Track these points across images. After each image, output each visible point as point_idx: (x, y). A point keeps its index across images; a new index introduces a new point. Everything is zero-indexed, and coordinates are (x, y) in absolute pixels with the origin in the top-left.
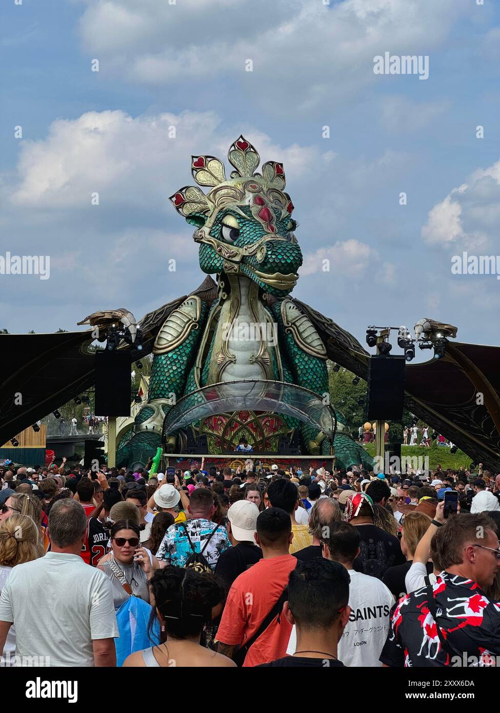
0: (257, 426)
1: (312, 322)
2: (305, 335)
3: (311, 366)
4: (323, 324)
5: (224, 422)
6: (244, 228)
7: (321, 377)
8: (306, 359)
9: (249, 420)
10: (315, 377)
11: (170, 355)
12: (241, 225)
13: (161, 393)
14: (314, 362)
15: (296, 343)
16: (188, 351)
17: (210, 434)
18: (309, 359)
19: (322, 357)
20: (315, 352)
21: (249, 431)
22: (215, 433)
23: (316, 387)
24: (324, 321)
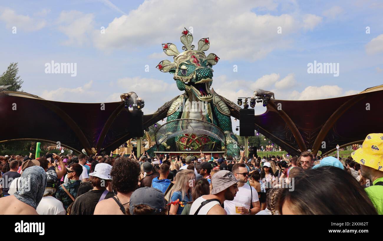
0: (199, 141)
1: (225, 103)
2: (221, 107)
3: (224, 118)
4: (229, 103)
5: (186, 139)
6: (188, 68)
7: (228, 122)
8: (222, 116)
9: (196, 138)
10: (225, 122)
11: (171, 116)
12: (187, 67)
13: (169, 130)
14: (225, 117)
15: (218, 110)
16: (178, 114)
17: (182, 144)
18: (223, 116)
19: (228, 115)
20: (225, 113)
21: (196, 143)
22: (184, 144)
23: (226, 126)
24: (230, 102)
